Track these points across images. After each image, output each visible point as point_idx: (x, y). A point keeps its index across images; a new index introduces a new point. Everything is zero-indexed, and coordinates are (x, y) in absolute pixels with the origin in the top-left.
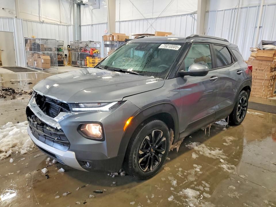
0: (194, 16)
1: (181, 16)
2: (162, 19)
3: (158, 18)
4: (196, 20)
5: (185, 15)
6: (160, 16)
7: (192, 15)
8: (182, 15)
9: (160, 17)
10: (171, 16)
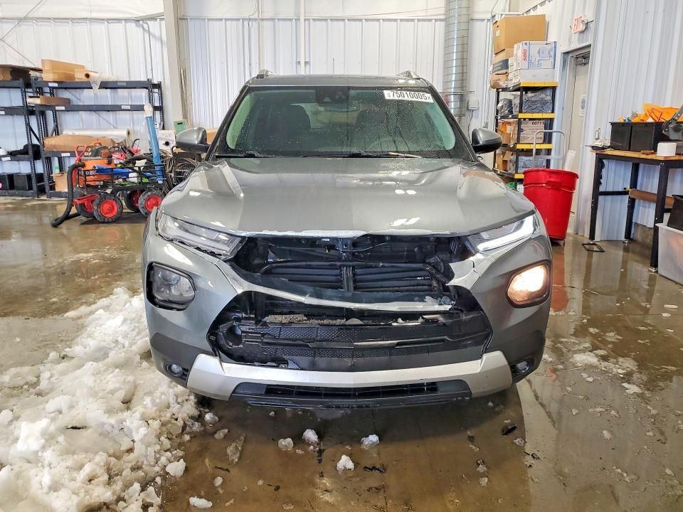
0: (145, 26)
1: (106, 22)
2: (39, 24)
3: (25, 19)
4: (154, 36)
5: (119, 20)
6: (30, 16)
7: (141, 22)
8: (109, 20)
9: (32, 19)
10: (74, 20)
